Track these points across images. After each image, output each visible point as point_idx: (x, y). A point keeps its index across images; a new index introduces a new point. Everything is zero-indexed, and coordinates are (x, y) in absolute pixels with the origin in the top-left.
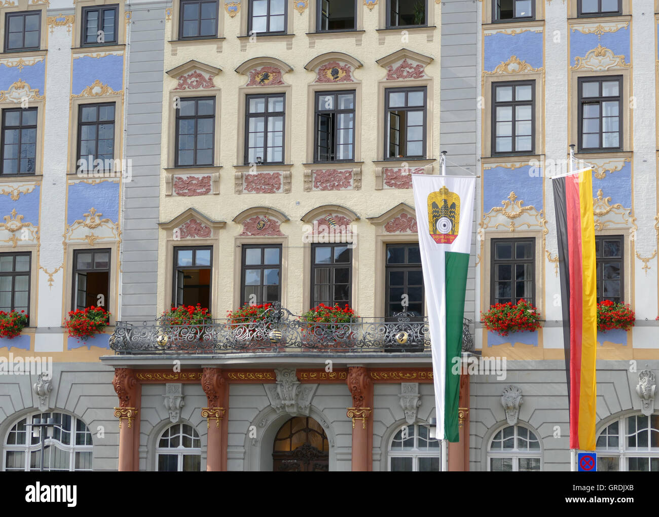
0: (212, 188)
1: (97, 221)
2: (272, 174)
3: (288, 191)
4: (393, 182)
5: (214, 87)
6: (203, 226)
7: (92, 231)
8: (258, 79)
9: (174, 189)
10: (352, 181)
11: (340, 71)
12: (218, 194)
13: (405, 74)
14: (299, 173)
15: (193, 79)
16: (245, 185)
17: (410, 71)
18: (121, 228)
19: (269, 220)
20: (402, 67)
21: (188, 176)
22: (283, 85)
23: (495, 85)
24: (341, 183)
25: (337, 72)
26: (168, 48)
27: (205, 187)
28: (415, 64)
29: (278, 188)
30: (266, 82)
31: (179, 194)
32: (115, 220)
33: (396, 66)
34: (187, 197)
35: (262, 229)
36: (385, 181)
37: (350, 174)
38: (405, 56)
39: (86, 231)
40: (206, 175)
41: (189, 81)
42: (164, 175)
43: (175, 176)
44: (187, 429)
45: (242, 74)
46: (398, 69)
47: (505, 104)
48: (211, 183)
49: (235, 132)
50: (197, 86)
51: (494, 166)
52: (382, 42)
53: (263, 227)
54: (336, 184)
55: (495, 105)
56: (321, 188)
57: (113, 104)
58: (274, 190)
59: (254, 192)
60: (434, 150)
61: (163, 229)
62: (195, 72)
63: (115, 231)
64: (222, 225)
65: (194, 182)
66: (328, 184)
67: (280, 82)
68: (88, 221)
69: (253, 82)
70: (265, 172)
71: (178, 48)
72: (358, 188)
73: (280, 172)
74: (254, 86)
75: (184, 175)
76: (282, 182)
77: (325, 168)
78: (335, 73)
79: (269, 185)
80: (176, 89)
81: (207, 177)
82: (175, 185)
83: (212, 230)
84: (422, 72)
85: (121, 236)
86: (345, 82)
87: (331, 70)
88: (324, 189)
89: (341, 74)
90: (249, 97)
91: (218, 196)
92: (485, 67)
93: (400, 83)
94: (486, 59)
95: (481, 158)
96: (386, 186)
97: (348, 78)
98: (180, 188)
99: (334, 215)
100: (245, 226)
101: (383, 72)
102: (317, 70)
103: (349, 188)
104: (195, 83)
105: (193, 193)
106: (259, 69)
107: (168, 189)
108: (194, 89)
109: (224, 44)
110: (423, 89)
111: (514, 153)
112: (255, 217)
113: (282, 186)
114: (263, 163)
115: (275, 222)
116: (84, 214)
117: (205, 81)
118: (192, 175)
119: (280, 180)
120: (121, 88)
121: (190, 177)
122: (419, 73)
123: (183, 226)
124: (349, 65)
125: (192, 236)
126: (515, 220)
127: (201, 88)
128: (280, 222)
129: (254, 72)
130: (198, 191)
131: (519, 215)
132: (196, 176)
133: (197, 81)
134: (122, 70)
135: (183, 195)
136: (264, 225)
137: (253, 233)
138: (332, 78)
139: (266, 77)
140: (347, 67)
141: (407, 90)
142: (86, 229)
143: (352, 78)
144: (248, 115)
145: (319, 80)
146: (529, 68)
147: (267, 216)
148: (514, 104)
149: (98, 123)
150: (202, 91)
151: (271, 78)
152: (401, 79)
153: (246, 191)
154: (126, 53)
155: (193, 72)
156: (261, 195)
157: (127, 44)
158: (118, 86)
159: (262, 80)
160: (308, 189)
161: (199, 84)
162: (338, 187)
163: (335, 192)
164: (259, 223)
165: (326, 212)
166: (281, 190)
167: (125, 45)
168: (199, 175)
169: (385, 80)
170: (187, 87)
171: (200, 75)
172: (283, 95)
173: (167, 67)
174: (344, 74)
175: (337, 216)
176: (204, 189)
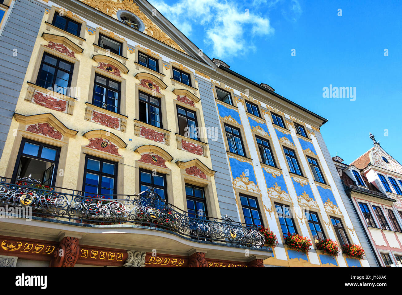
0: (66, 108)
2: (113, 118)
3: (123, 131)
4: (186, 148)
5: (75, 58)
6: (55, 130)
8: (105, 68)
9: (33, 98)
10: (164, 139)
11: (153, 86)
13: (186, 101)
14: (131, 123)
16: (92, 117)
17: (189, 102)
19: (111, 144)
20: (184, 98)
22: (121, 77)
24: (157, 138)
27: (60, 106)
28: (190, 100)
29: (117, 127)
30: (110, 71)
31: (37, 103)
34: (44, 107)
35: (105, 147)
36: (182, 146)
37: (163, 136)
38: (186, 95)
41: (57, 47)
42: (25, 86)
43: (36, 91)
45: (96, 61)
46: (182, 98)
48: (67, 106)
52: (173, 85)
53: (106, 146)
54: (154, 138)
58: (115, 127)
59: (99, 123)
60: (205, 139)
64: (75, 134)
65: (52, 100)
66: (150, 136)
67: (119, 75)
69: (102, 67)
70: (108, 115)
72: (167, 144)
73: (119, 119)
75: (45, 93)
76: (120, 124)
78: (150, 86)
79: (111, 123)
80: (46, 46)
81: (64, 101)
82: (35, 96)
83: (63, 136)
84: (194, 104)
87: (148, 83)
88: (146, 138)
90: (97, 75)
91: (71, 116)
92: (220, 115)
97: (157, 91)
98: (40, 100)
99: (155, 154)
100: (91, 142)
101: (175, 97)
102: (140, 80)
103: (162, 142)
106: (106, 64)
107: (28, 96)
108: (60, 52)
110: (194, 112)
111: (239, 155)
112: (100, 138)
113: (120, 126)
115: (115, 147)
117: (69, 52)
119: (118, 123)
121: (50, 96)
122: (192, 104)
123: (36, 125)
125: (44, 134)
127: (65, 54)
128: (119, 147)
129: (102, 63)
130: (55, 107)
133: (63, 49)
135: (41, 105)
136: (107, 145)
137: (97, 148)
139: (110, 69)
140: (157, 86)
141: (186, 109)
143: (160, 92)
144: (96, 83)
145: (142, 85)
147: (110, 140)
150: (65, 56)
151: (113, 71)
152: (184, 103)
153: (93, 121)
159: (108, 70)
160: (137, 135)
162: (155, 140)
164: (102, 143)
165: (150, 150)
166: (119, 129)
168: (57, 98)
169: (176, 101)
172: (119, 83)
174: (155, 88)
175: (157, 155)
176: (59, 108)
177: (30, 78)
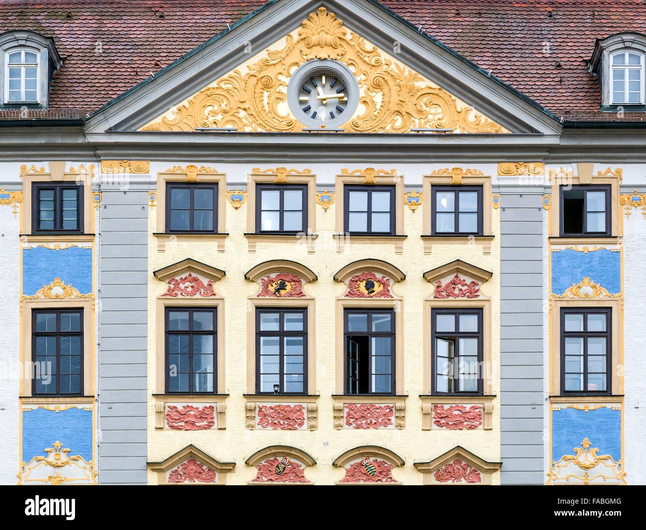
0: (215, 420)
1: (64, 458)
2: (292, 407)
3: (312, 428)
4: (443, 421)
5: (214, 295)
6: (204, 467)
7: (57, 470)
8: (272, 289)
9: (166, 421)
10: (393, 419)
11: (376, 284)
12: (225, 429)
13: (456, 292)
14: (325, 407)
15: (187, 284)
16: (258, 419)
17: (464, 288)
18: (96, 468)
19: (290, 463)
20: (453, 283)
21: (185, 405)
22: (304, 297)
23: (565, 311)
24: (380, 421)
25: (373, 286)
26: (153, 243)
27: (206, 419)
28: (469, 280)
29: (301, 425)
30: (283, 292)
31: (173, 427)
32: (88, 457)
33: (445, 282)
34: (183, 432)
36: (434, 420)
37: (391, 410)
38: (458, 270)
39: (50, 470)
40: (208, 405)
41: (182, 286)
42: (152, 402)
43: (167, 404)
45: (252, 281)
46: (447, 286)
47: (575, 335)
48: (215, 415)
49: (245, 353)
50: (193, 294)
51: (564, 406)
52: (428, 253)
53: (283, 471)
54: (374, 421)
55: (565, 335)
56: (354, 425)
57: (80, 310)
58: (296, 426)
59: (269, 428)
60: (493, 384)
61: (152, 470)
62: (190, 275)
63: (87, 471)
64: (230, 467)
65: (192, 413)
66: (364, 422)
67: (301, 294)
68: (51, 458)
69: (265, 291)
70: (284, 404)
71: (166, 243)
72: (400, 427)
73: (304, 405)
74: (267, 297)
75: (180, 404)
76: (305, 416)
77: (359, 402)
78: (370, 286)
79: (290, 421)
80: (165, 295)
81: (210, 407)
82: (168, 415)
83: (217, 474)
84: (477, 291)
85: (97, 477)
86: (382, 298)
87: (364, 282)
88: (358, 427)
89: (378, 288)
90: (260, 310)
91: (224, 431)
92: (553, 289)
93: (451, 303)
94: (555, 280)
95: (550, 397)
96: (435, 426)
97: (386, 293)
98: (174, 420)
99: (372, 459)
100: (260, 469)
101: (431, 288)
102: (347, 281)
103: (389, 426)
104: (190, 289)
105: (192, 426)
106: (273, 276)
107: (158, 420)
108: (189, 297)
109: (227, 242)
110: (478, 311)
111: (586, 392)
112: (272, 459)
113: (305, 421)
114: (279, 392)
115: (299, 466)
116: (46, 450)
117: (203, 287)
118: (190, 405)
119: (303, 413)
120: (90, 290)
121: (188, 406)
122: (473, 293)
123: (179, 468)
124: (387, 278)
125: (191, 480)
126: (589, 471)
127: (198, 296)
128: (303, 466)
129: (266, 279)
130: (198, 424)
131: (593, 466)
132: (195, 405)
133: (192, 287)
134: (90, 267)
135: (179, 429)
136: (284, 469)
137: (270, 478)
138: (366, 292)
139: (282, 286)
140: (385, 279)
141: (457, 312)
142: (50, 468)
143: (391, 293)
144: (259, 334)
145: (350, 294)
146: (604, 293)
147: (288, 458)
148: (585, 335)
149: (58, 334)
150: (199, 300)
151: (289, 287)
152: (451, 298)
153: (260, 427)
154: (95, 246)
155: (187, 274)
156: (279, 432)
157: (97, 233)
158: (86, 288)
159: (278, 290)
160: (338, 427)
161: (195, 290)
162: (376, 425)
163: (371, 431)
164: (277, 466)
165: (362, 454)
166: (305, 426)
167: (94, 235)
168: (199, 404)
169: (432, 298)
170: (179, 293)
171: (196, 280)
172: (303, 310)
173: (152, 267)
174: (381, 288)
175: (376, 460)
176: (205, 423)
177: (155, 381)
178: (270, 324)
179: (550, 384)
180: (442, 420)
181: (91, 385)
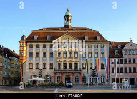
6: (60, 62)
10: (72, 59)
27: (60, 59)
35: (65, 62)
44: (59, 76)
49: (63, 55)
57: (53, 52)
60: (78, 57)
61: (57, 62)
64: (62, 62)
79: (65, 59)
85: (54, 62)
91: (62, 59)
98: (58, 59)
101: (74, 51)
111: (84, 57)
114: (65, 57)
116: (50, 60)
141: (76, 52)
143: (72, 51)
149: (51, 54)
150: (60, 52)
160: (69, 59)
165: (70, 61)
166: (67, 59)
172: (66, 52)
177: (57, 56)
178: (64, 53)
179: (82, 57)
180: (75, 59)
181: (53, 57)
